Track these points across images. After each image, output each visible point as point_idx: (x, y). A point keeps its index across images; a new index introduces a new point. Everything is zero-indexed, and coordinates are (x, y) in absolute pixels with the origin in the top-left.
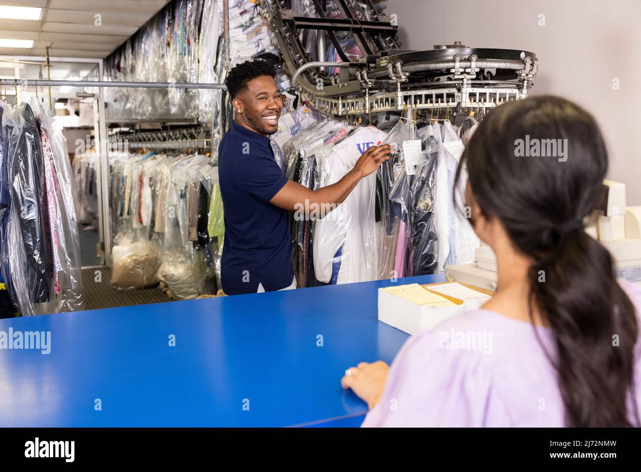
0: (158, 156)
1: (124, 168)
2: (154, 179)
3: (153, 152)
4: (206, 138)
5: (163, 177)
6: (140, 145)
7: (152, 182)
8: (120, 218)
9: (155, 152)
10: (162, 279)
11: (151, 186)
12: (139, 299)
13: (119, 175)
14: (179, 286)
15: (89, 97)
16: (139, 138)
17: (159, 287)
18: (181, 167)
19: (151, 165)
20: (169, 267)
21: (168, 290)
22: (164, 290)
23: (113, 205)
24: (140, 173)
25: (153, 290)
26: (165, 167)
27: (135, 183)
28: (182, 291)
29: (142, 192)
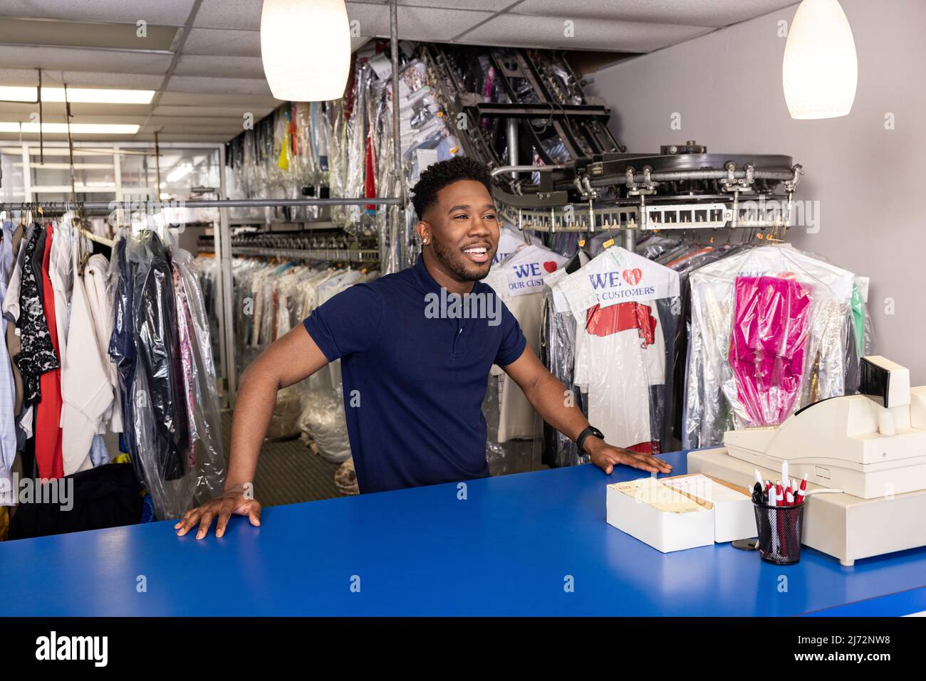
0: (297, 269)
1: (252, 283)
2: (292, 299)
3: (290, 262)
4: (362, 249)
5: (306, 298)
6: (272, 252)
7: (290, 304)
8: (248, 347)
9: (294, 263)
10: (305, 429)
11: (289, 308)
12: (275, 456)
13: (245, 291)
14: (327, 439)
15: (207, 192)
16: (271, 243)
17: (300, 439)
18: (330, 287)
19: (288, 281)
20: (315, 415)
21: (313, 443)
22: (307, 443)
23: (238, 329)
24: (274, 290)
25: (293, 443)
26: (309, 286)
27: (268, 303)
28: (332, 445)
29: (277, 315)
